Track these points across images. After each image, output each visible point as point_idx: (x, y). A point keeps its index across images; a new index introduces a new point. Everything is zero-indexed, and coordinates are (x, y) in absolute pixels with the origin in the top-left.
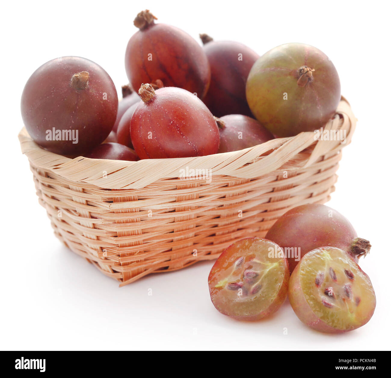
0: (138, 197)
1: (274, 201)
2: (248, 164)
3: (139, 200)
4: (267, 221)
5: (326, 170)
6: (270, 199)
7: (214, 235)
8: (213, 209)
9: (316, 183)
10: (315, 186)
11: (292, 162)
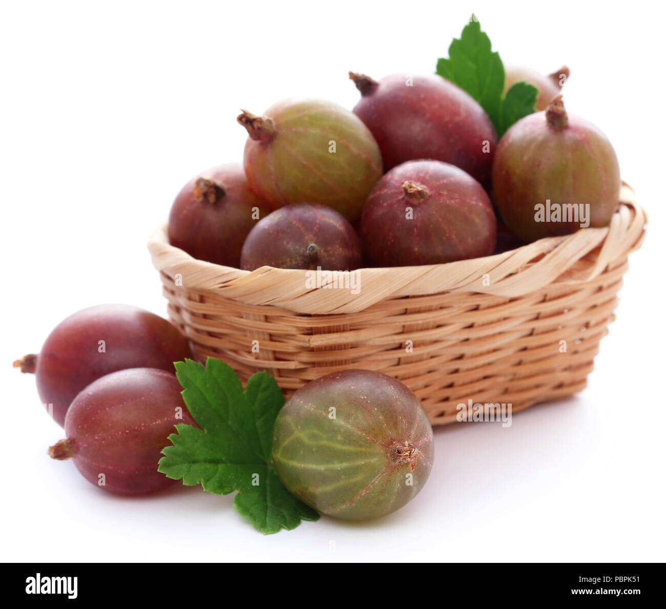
0: (350, 326)
1: (538, 334)
2: (511, 275)
3: (351, 330)
4: (526, 363)
5: (610, 286)
6: (533, 330)
7: (451, 386)
8: (454, 345)
9: (594, 307)
10: (594, 311)
11: (569, 274)
